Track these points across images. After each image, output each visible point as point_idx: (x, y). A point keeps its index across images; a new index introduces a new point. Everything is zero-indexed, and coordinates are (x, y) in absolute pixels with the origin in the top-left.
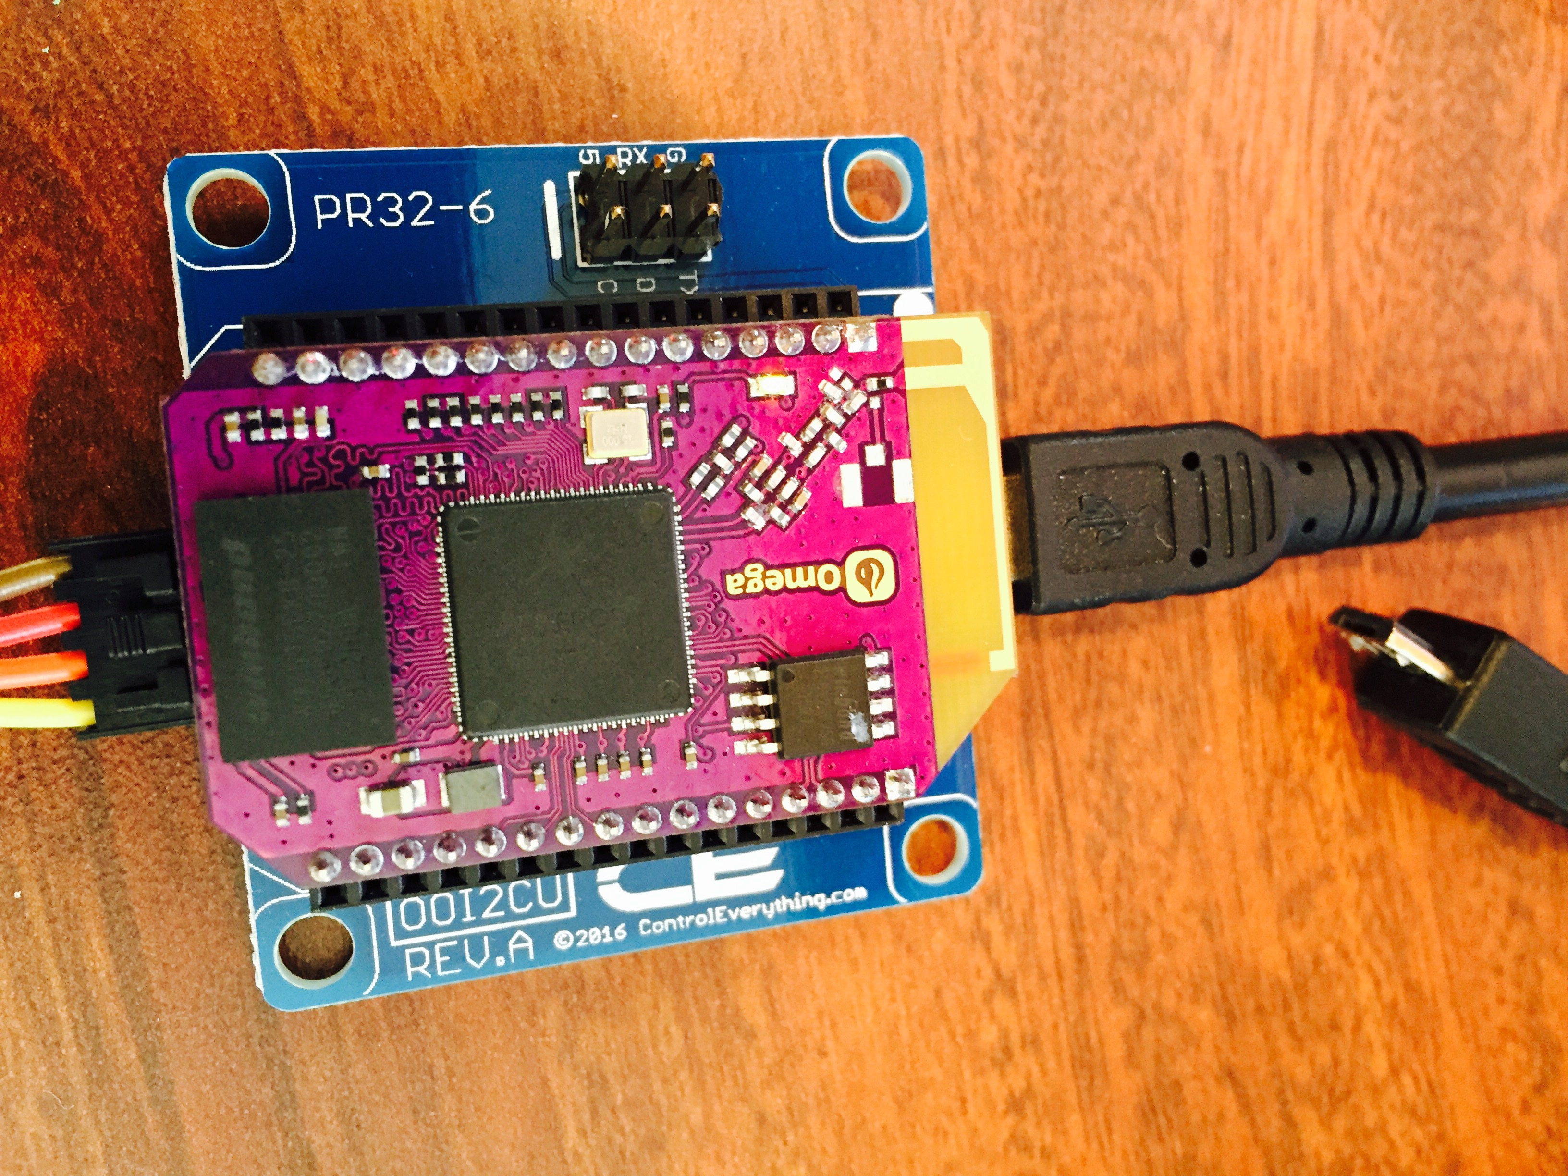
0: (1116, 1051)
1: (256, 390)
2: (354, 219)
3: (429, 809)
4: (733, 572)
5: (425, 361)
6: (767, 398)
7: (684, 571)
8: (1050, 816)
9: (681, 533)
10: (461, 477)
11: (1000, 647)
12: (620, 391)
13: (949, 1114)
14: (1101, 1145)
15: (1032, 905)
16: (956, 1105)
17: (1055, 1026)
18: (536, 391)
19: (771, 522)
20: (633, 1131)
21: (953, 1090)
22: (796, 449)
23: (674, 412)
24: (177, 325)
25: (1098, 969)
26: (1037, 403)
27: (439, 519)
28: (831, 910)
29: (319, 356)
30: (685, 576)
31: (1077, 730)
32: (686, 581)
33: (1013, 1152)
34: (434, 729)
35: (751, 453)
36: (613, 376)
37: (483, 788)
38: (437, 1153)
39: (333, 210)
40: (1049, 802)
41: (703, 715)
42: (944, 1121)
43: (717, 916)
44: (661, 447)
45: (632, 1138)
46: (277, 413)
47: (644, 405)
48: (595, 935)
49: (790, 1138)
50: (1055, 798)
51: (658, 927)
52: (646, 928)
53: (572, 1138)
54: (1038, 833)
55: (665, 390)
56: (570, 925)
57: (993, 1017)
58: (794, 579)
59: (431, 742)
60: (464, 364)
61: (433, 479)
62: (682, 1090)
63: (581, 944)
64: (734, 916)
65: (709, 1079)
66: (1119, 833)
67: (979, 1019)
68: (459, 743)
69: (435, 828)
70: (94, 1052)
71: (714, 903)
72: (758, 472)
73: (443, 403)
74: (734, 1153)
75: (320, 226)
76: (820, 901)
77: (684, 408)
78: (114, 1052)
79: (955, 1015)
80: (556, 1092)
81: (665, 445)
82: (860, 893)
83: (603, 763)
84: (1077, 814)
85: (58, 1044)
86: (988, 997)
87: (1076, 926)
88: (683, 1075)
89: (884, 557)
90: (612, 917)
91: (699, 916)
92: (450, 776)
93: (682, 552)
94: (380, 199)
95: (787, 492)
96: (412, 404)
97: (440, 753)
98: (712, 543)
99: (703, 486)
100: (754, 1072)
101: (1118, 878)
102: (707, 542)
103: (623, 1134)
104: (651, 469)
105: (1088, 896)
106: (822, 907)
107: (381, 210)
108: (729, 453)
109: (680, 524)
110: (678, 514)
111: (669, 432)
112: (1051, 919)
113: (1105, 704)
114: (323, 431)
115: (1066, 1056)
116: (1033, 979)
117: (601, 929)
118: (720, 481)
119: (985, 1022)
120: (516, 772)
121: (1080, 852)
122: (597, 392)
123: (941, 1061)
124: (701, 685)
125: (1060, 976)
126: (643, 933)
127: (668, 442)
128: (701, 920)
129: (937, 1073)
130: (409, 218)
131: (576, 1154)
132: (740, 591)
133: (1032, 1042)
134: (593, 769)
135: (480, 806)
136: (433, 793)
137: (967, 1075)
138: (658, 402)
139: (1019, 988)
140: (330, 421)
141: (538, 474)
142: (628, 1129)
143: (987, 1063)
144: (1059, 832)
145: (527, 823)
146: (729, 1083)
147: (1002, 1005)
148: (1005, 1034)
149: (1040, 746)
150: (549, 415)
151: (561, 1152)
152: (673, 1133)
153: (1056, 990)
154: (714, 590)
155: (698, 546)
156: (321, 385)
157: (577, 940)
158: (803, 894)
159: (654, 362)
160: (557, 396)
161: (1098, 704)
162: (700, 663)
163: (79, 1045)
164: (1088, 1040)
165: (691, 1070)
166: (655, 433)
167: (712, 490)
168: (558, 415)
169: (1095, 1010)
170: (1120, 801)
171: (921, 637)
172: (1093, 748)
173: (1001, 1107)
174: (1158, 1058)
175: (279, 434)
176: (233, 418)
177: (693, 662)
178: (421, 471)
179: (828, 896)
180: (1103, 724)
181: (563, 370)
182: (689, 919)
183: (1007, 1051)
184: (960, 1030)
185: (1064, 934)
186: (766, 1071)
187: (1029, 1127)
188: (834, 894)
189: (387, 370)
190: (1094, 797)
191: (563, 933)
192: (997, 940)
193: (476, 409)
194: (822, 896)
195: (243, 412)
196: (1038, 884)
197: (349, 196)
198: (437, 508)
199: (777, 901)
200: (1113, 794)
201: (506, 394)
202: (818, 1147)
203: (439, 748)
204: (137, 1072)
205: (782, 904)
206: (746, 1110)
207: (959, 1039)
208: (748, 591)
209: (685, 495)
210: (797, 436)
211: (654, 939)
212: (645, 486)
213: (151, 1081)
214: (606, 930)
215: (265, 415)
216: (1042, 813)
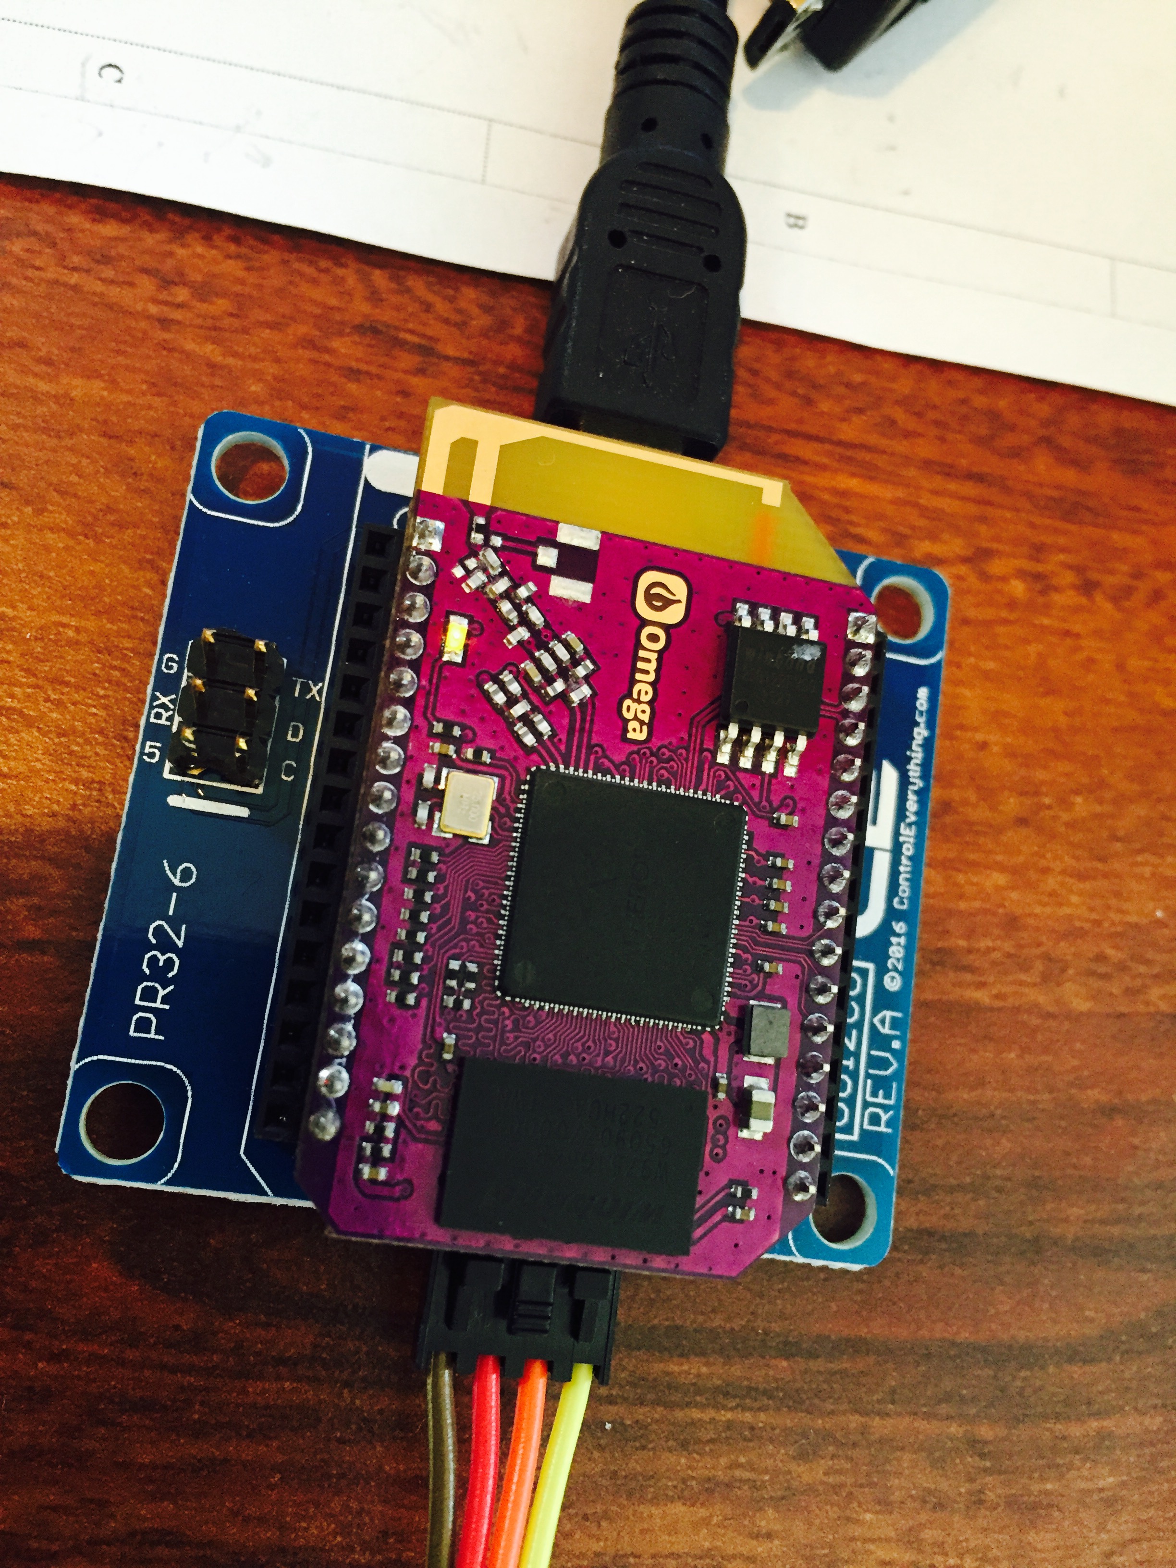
0: (1069, 476)
1: (343, 1141)
2: (162, 1003)
3: (772, 1077)
4: (626, 731)
5: (353, 972)
6: (466, 646)
7: (613, 777)
8: (842, 458)
9: (576, 770)
10: (473, 967)
11: (760, 490)
12: (426, 789)
13: (1077, 649)
14: (1145, 522)
15: (916, 505)
16: (1069, 641)
17: (1032, 525)
18: (406, 872)
19: (587, 678)
20: (993, 941)
21: (1053, 639)
22: (523, 633)
23: (460, 744)
24: (225, 1200)
25: (992, 465)
26: (447, 321)
27: (508, 998)
28: (931, 725)
29: (324, 1074)
30: (618, 777)
31: (771, 402)
32: (622, 778)
33: (1127, 604)
34: (701, 1054)
35: (516, 678)
36: (409, 795)
37: (771, 1023)
38: (956, 1119)
39: (149, 1021)
40: (830, 454)
41: (751, 798)
42: (1080, 656)
43: (908, 834)
44: (490, 765)
45: (999, 943)
46: (370, 1127)
47: (445, 771)
48: (896, 951)
49: (1047, 801)
50: (827, 447)
51: (904, 891)
52: (902, 903)
53: (982, 996)
54: (853, 475)
55: (437, 747)
56: (882, 971)
57: (1004, 579)
58: (647, 672)
59: (712, 1060)
60: (363, 934)
61: (468, 994)
62: (973, 884)
63: (900, 967)
64: (912, 818)
65: (972, 857)
66: (879, 398)
67: (999, 592)
68: (720, 1035)
69: (791, 1077)
70: (769, 1398)
71: (897, 833)
72: (537, 678)
73: (398, 966)
74: (1044, 856)
75: (161, 1038)
76: (920, 733)
77: (457, 732)
78: (776, 1380)
79: (988, 613)
80: (937, 997)
81: (488, 761)
82: (923, 693)
83: (773, 905)
84: (848, 432)
85: (752, 1428)
86: (985, 577)
87: (949, 472)
88: (961, 878)
89: (648, 578)
90: (884, 932)
91: (904, 850)
92: (752, 1050)
93: (595, 773)
94: (147, 971)
95: (563, 653)
96: (392, 996)
97: (724, 1053)
98: (593, 742)
99: (538, 735)
100: (980, 813)
101: (919, 415)
102: (590, 747)
103: (994, 949)
104: (508, 782)
105: (925, 449)
106: (925, 733)
107: (159, 973)
108: (512, 701)
109: (567, 768)
110: (557, 767)
111: (478, 754)
112: (936, 493)
113: (757, 366)
114: (397, 1087)
115: (1059, 524)
116: (983, 529)
117: (891, 944)
118: (538, 718)
119: (1006, 588)
120: (759, 988)
121: (884, 442)
122: (422, 813)
123: (1026, 641)
124: (723, 792)
125: (989, 503)
126: (905, 907)
127: (486, 757)
128: (908, 850)
129: (1033, 649)
130: (174, 948)
131: (997, 997)
132: (645, 728)
133: (1038, 551)
134: (775, 916)
135: (785, 1030)
136: (759, 1070)
137: (1046, 621)
138: (446, 756)
139: (985, 545)
140: (390, 1078)
141: (486, 892)
142: (990, 944)
143: (1041, 600)
144: (862, 455)
145: (807, 990)
146: (982, 840)
147: (997, 567)
148: (1021, 574)
149: (776, 443)
150: (433, 867)
151: (991, 1009)
152: (1006, 904)
153: (999, 512)
154: (638, 753)
155: (592, 757)
156: (351, 1078)
157: (895, 969)
158: (909, 748)
159: (404, 749)
160: (416, 854)
161: (755, 373)
162: (703, 786)
163: (760, 1409)
164: (1052, 498)
165: (959, 871)
166: (474, 767)
167: (544, 727)
168: (435, 857)
169: (1027, 481)
170: (848, 385)
171: (731, 565)
172: (794, 394)
173: (1084, 601)
174: (1088, 440)
175: (390, 1130)
176: (366, 1171)
177: (700, 793)
178: (458, 1004)
179: (917, 724)
180: (774, 375)
181: (391, 840)
182: (904, 861)
183: (1038, 577)
184: (1004, 614)
185: (952, 486)
186: (982, 803)
187: (1110, 580)
188: (918, 718)
189: (352, 1012)
190: (838, 409)
191: (887, 979)
192: (937, 549)
193: (412, 935)
194: (916, 730)
195: (361, 1159)
196: (900, 493)
197: (137, 1002)
198: (497, 998)
199: (911, 774)
200: (842, 390)
201: (404, 903)
202: (1062, 780)
203: (720, 1053)
204: (801, 1363)
205: (914, 770)
206: (1010, 834)
207: (1013, 617)
208: (647, 721)
209: (541, 756)
210: (513, 628)
211: (914, 898)
212: (524, 792)
213: (812, 1355)
214: (894, 940)
215: (367, 1139)
216: (836, 465)
